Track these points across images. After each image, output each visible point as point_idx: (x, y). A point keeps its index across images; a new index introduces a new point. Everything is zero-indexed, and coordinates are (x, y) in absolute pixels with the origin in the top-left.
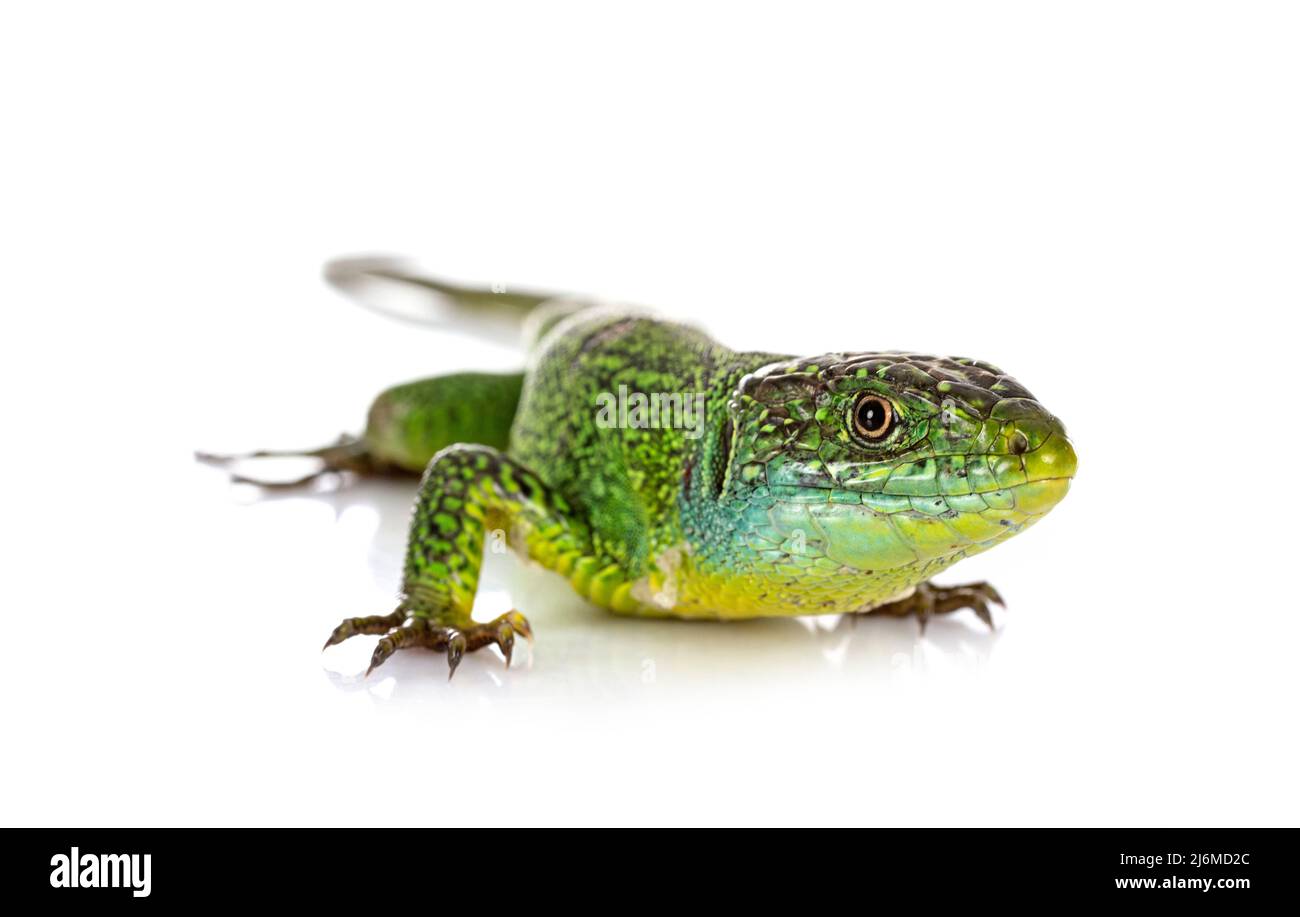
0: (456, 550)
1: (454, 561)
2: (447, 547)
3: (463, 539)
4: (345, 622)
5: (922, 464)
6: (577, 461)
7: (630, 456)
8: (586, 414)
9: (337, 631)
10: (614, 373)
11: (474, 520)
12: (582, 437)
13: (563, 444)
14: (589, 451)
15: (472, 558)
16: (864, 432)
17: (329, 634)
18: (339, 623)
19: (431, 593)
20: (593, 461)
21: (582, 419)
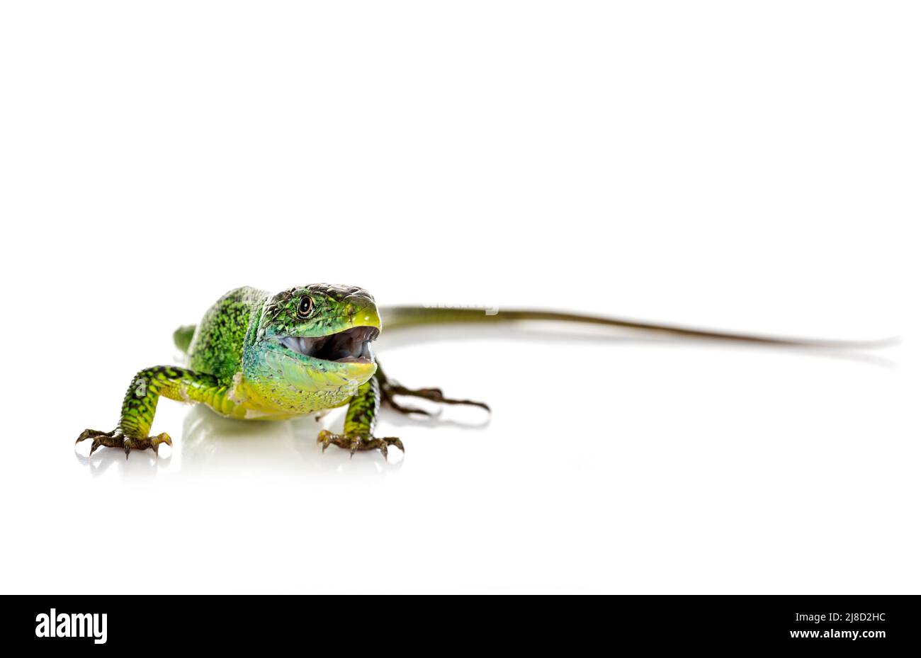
0: (142, 404)
1: (142, 408)
2: (138, 402)
3: (146, 400)
4: (86, 430)
5: (318, 323)
6: (213, 348)
7: (233, 338)
8: (216, 327)
9: (82, 435)
10: (228, 306)
11: (152, 393)
12: (215, 338)
13: (208, 343)
14: (218, 342)
15: (149, 408)
16: (301, 312)
17: (78, 436)
18: (83, 431)
19: (130, 423)
20: (219, 346)
21: (215, 331)
